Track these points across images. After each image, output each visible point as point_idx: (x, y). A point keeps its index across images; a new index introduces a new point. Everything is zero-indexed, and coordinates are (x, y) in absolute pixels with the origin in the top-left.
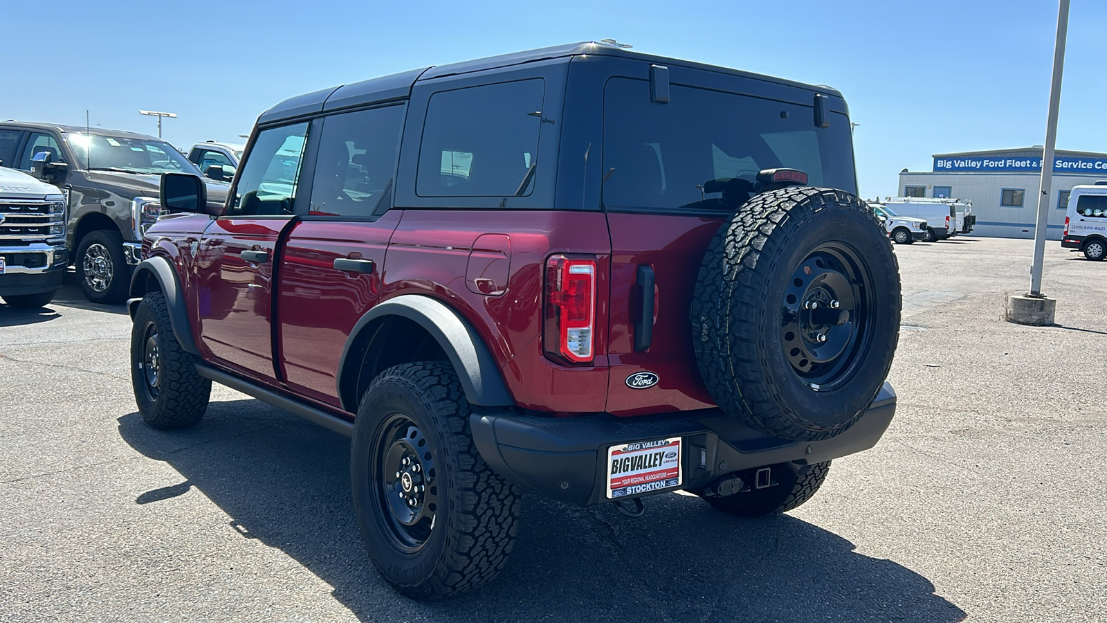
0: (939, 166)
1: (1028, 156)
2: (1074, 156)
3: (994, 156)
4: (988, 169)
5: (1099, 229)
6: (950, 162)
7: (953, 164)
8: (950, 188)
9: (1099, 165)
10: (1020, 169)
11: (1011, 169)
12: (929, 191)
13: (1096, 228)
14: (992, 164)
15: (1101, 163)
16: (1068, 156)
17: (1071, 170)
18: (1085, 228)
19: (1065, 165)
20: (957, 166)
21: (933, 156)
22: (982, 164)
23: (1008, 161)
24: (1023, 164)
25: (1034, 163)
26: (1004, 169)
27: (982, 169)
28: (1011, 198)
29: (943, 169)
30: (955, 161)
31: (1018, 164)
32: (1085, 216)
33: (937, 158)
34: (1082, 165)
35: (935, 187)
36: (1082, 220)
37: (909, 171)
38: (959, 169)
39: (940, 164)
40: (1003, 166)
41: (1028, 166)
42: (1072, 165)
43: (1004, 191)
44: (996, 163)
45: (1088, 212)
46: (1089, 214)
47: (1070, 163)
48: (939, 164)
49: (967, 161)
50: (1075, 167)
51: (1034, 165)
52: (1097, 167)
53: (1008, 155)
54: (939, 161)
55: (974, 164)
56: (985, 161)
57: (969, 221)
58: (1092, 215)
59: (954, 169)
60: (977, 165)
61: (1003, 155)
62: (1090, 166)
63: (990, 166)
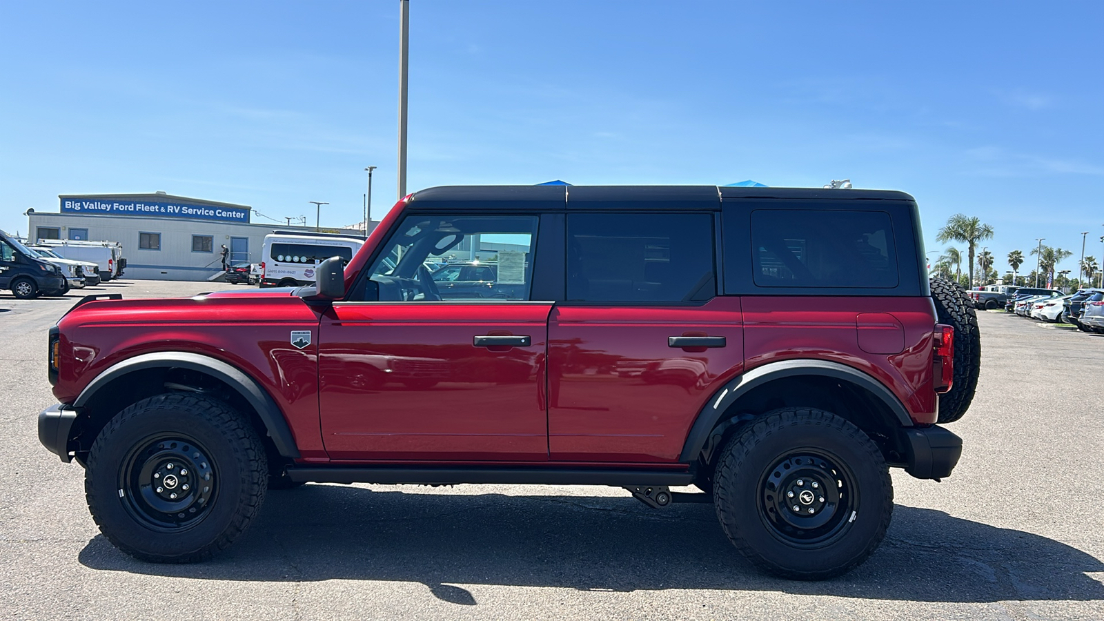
0: (67, 207)
1: (156, 201)
2: (198, 204)
3: (123, 199)
4: (118, 212)
5: (291, 272)
6: (79, 204)
7: (82, 206)
8: (86, 230)
9: (219, 213)
10: (149, 213)
11: (141, 213)
12: (64, 233)
13: (288, 272)
14: (122, 208)
15: (220, 211)
16: (192, 203)
17: (196, 216)
18: (279, 272)
19: (190, 211)
20: (86, 207)
21: (59, 196)
22: (112, 207)
23: (137, 205)
24: (152, 209)
25: (163, 208)
26: (135, 213)
27: (112, 212)
28: (149, 241)
29: (72, 210)
30: (84, 203)
31: (147, 209)
32: (278, 261)
33: (64, 199)
34: (205, 212)
35: (70, 229)
36: (276, 265)
37: (35, 211)
38: (88, 211)
39: (68, 205)
40: (132, 209)
41: (157, 211)
42: (196, 212)
43: (141, 234)
44: (126, 206)
45: (281, 258)
46: (281, 260)
47: (195, 210)
48: (66, 205)
49: (96, 203)
50: (199, 213)
51: (163, 210)
52: (218, 215)
53: (137, 200)
54: (67, 202)
55: (103, 207)
56: (115, 204)
57: (122, 264)
58: (284, 261)
59: (83, 210)
60: (107, 208)
61: (132, 199)
62: (211, 213)
63: (120, 209)
